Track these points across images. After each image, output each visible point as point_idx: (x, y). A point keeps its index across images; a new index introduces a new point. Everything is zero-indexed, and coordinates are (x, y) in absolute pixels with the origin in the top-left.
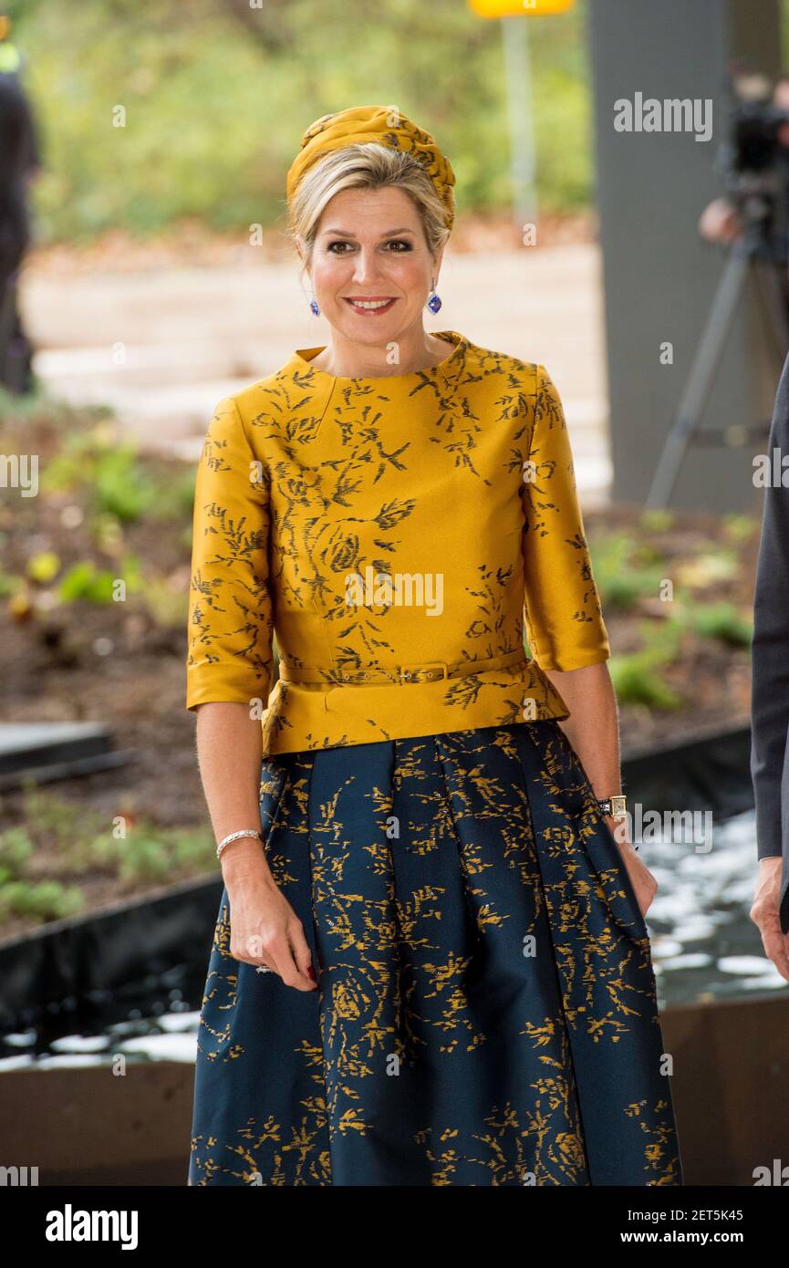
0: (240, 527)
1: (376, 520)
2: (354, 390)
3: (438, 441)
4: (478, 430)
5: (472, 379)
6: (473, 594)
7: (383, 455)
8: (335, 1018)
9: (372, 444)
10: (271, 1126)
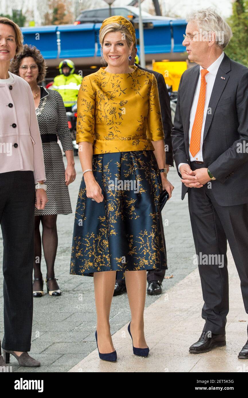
0: (90, 104)
1: (120, 104)
2: (115, 76)
3: (132, 89)
4: (140, 87)
5: (139, 76)
6: (139, 121)
7: (121, 91)
8: (109, 211)
9: (119, 88)
10: (93, 234)
